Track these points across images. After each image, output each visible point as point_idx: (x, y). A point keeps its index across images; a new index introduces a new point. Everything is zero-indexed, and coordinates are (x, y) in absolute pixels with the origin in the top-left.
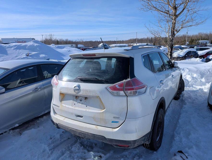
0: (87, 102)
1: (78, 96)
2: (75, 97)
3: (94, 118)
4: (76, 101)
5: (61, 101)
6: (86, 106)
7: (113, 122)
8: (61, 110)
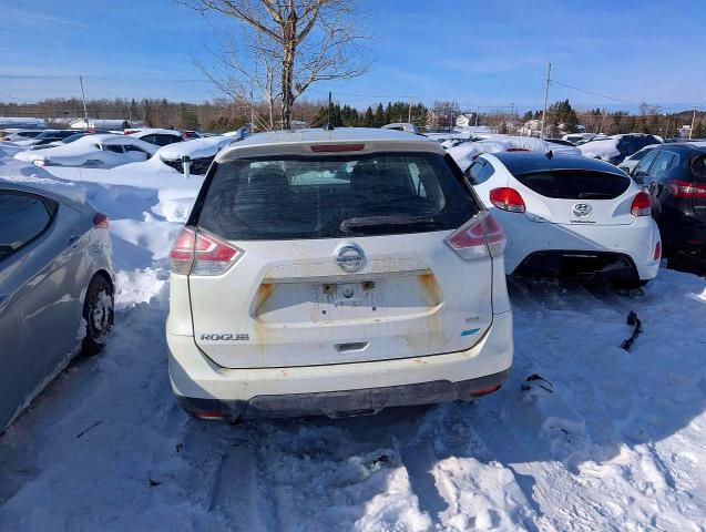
0: (373, 297)
1: (335, 285)
2: (321, 289)
3: (407, 338)
4: (329, 302)
5: (257, 317)
6: (371, 308)
7: (464, 334)
8: (261, 347)
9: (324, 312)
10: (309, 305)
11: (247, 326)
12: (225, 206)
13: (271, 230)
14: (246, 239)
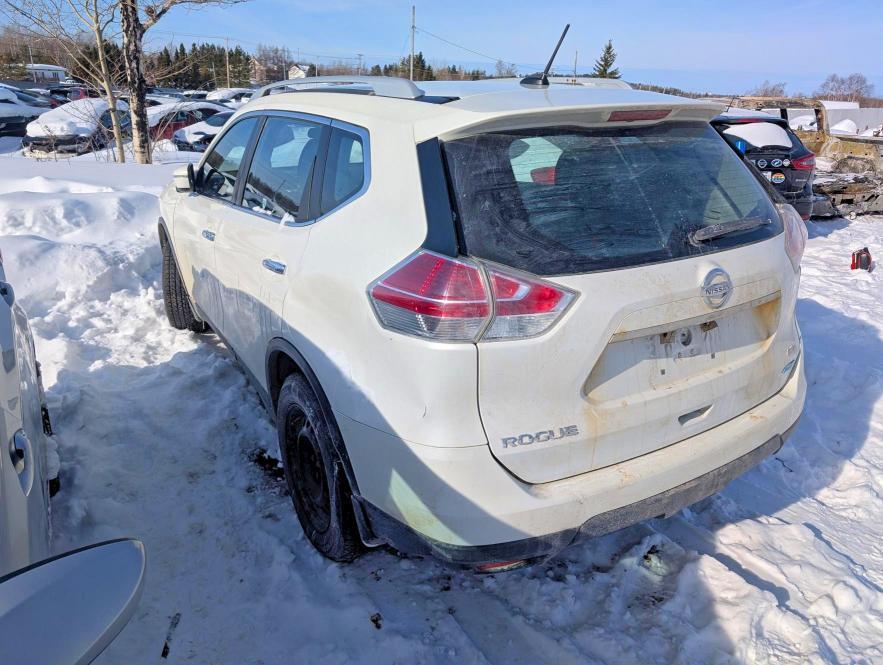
0: (711, 339)
2: (658, 340)
3: (746, 389)
4: (667, 356)
5: (586, 395)
6: (710, 355)
7: (785, 369)
8: (594, 441)
9: (663, 372)
10: (645, 365)
11: (574, 412)
12: (511, 217)
13: (606, 252)
14: (573, 272)
